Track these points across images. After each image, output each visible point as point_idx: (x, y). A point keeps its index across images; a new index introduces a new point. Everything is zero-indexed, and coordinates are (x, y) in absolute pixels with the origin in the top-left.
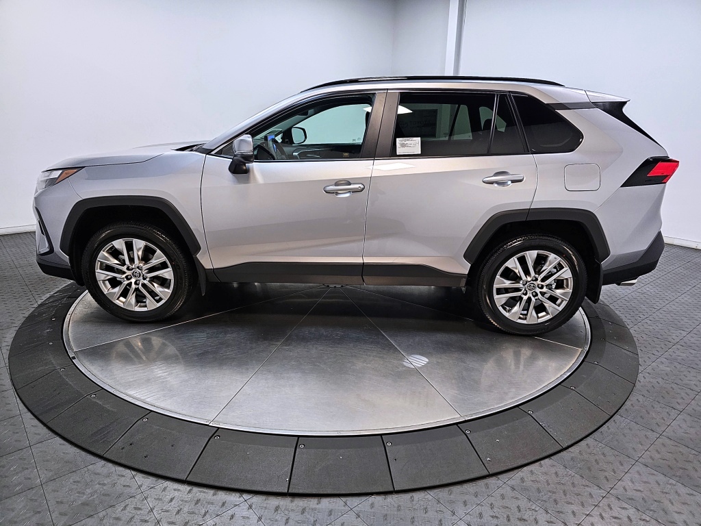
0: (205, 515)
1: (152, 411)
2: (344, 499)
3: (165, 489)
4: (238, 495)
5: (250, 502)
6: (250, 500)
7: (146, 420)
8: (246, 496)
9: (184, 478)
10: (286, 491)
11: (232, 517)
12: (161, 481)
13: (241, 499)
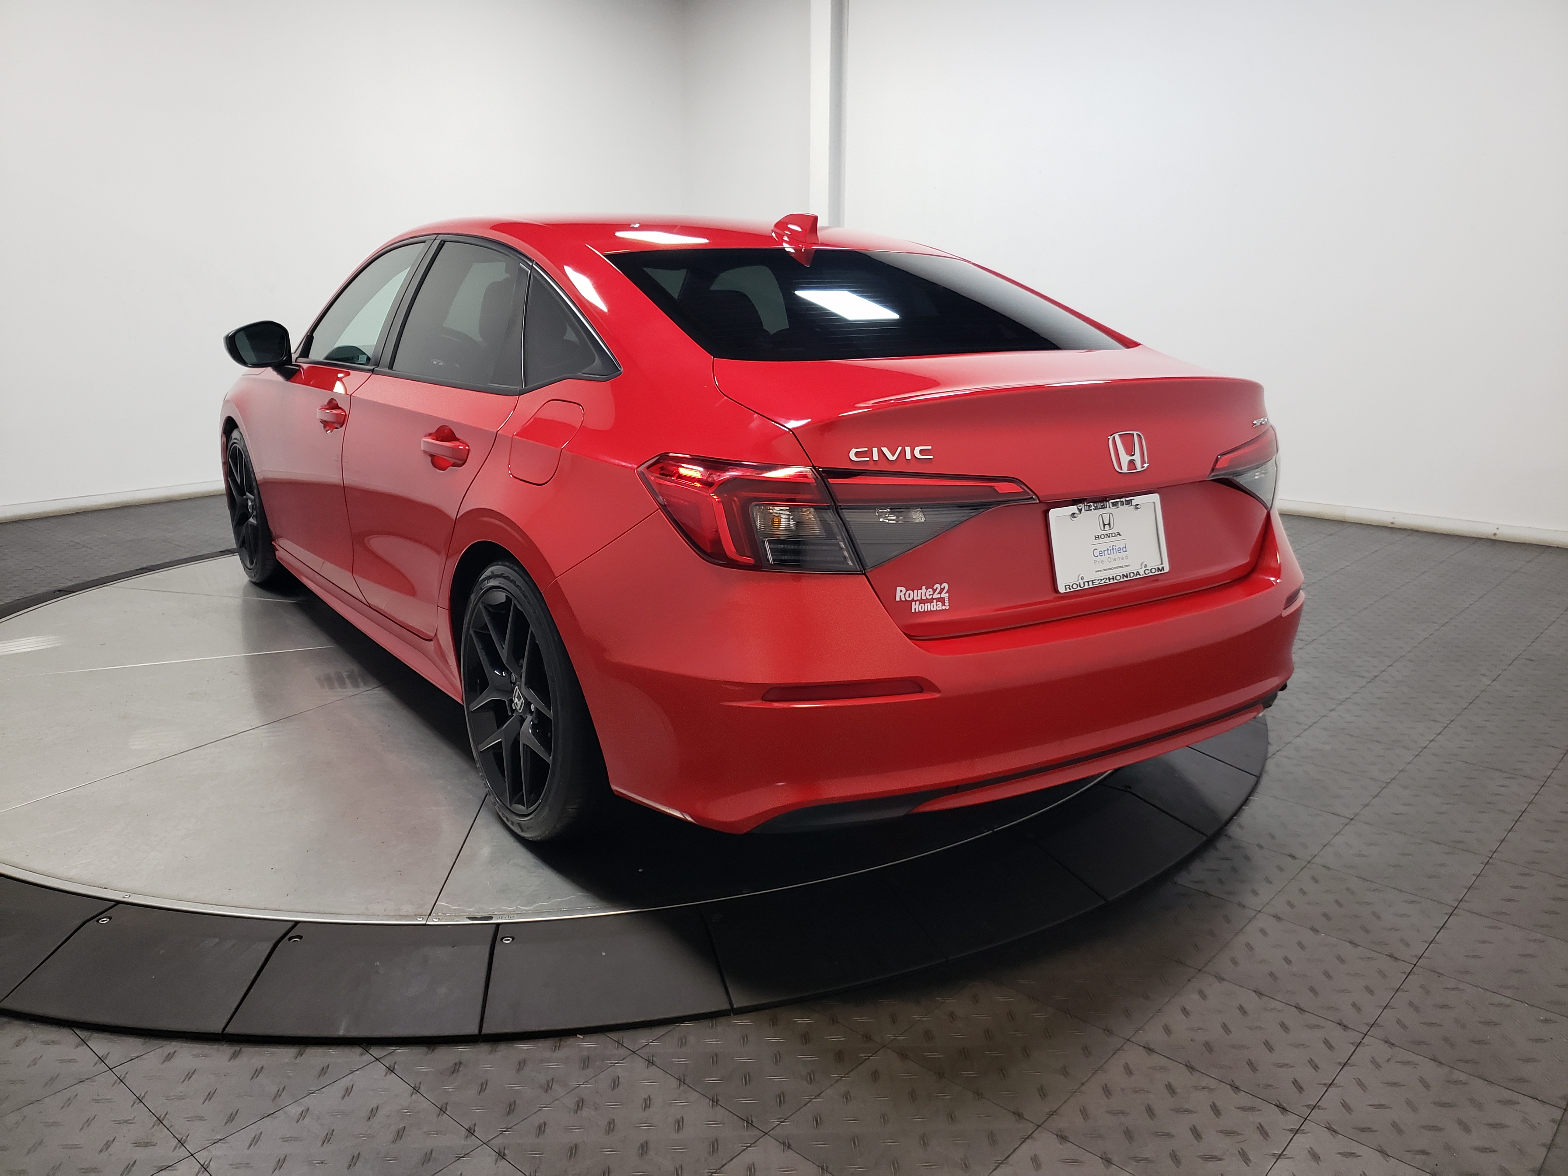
0: (278, 1095)
1: (118, 902)
2: (615, 1036)
3: (169, 1057)
4: (358, 1050)
5: (388, 1061)
6: (387, 1058)
7: (105, 921)
8: (377, 1052)
9: (216, 1027)
10: (476, 1032)
11: (348, 1091)
12: (155, 1042)
13: (367, 1057)
